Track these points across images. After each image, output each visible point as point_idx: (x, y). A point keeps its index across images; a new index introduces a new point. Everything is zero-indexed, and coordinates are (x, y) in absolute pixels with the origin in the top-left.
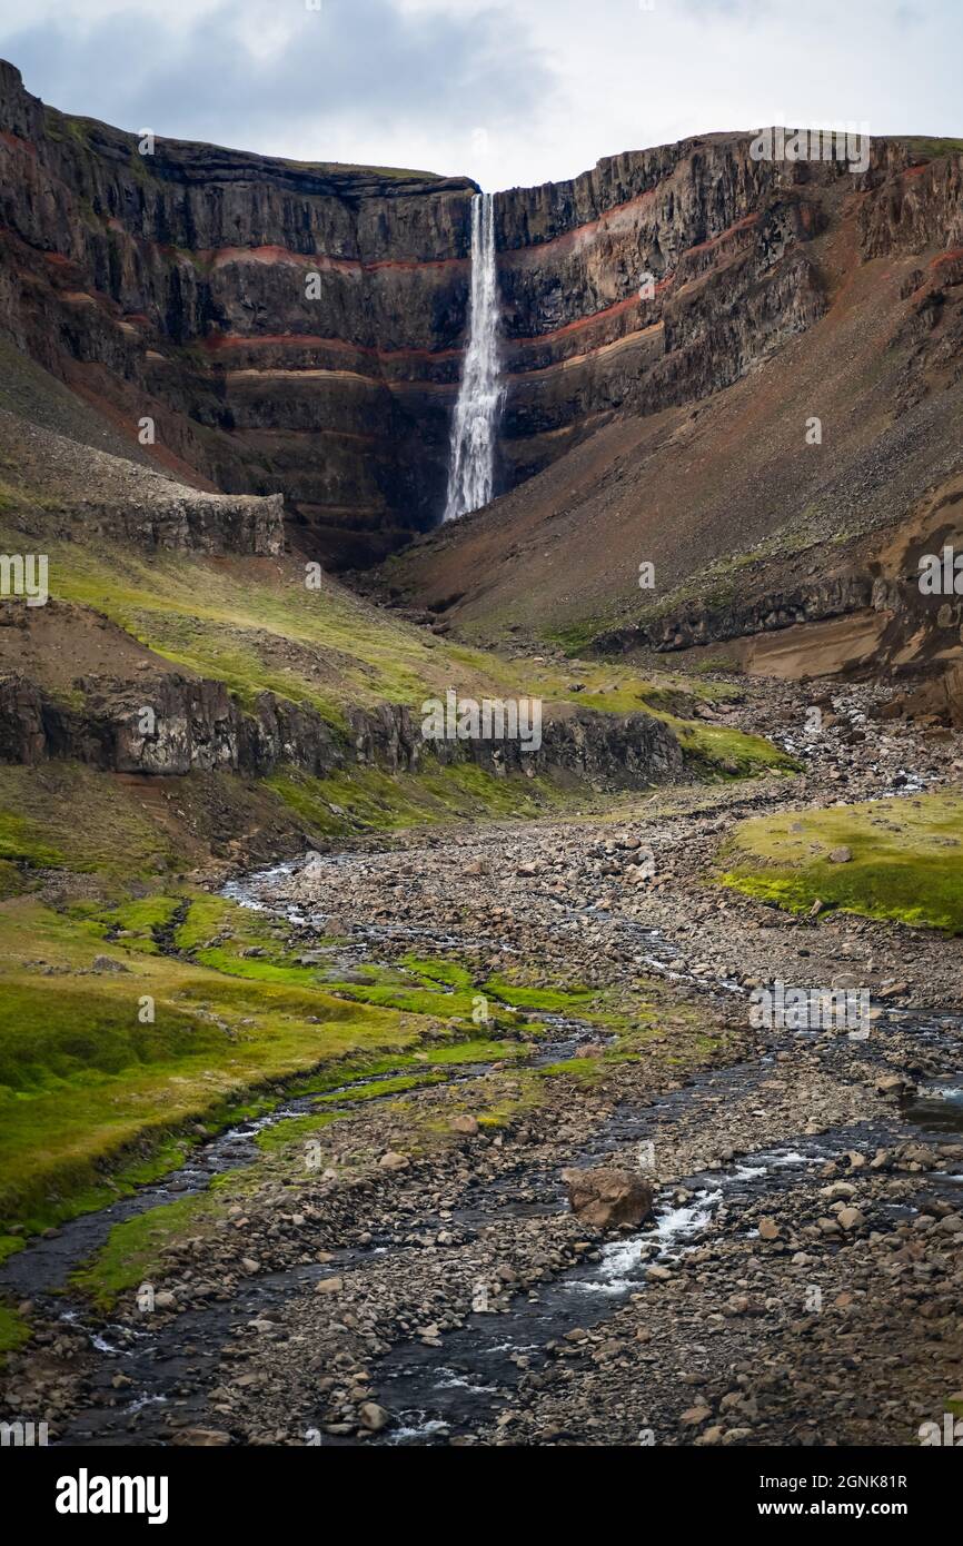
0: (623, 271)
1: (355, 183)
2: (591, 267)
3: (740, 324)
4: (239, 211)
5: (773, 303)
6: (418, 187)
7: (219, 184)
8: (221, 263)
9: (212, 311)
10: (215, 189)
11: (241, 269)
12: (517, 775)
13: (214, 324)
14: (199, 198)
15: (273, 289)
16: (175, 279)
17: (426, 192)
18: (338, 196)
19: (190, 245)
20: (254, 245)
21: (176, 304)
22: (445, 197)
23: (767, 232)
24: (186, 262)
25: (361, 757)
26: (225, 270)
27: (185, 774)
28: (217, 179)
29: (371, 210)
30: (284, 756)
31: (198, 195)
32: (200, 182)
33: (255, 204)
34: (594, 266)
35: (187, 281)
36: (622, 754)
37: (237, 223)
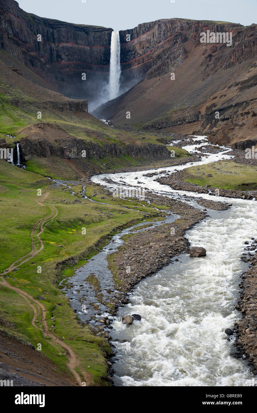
0: (144, 49)
1: (88, 29)
2: (137, 48)
3: (169, 60)
4: (64, 35)
5: (176, 56)
6: (101, 30)
7: (60, 29)
8: (61, 46)
9: (59, 56)
10: (59, 30)
11: (65, 47)
12: (137, 157)
13: (59, 59)
14: (55, 32)
15: (71, 52)
16: (51, 50)
17: (102, 31)
18: (84, 31)
19: (54, 42)
20: (67, 42)
21: (51, 55)
22: (107, 32)
23: (175, 41)
24: (53, 45)
25: (108, 154)
26: (62, 47)
27: (77, 159)
28: (59, 28)
29: (91, 35)
30: (94, 155)
31: (55, 31)
32: (56, 28)
33: (67, 33)
34: (137, 47)
35: (54, 50)
36: (157, 153)
37: (64, 37)
